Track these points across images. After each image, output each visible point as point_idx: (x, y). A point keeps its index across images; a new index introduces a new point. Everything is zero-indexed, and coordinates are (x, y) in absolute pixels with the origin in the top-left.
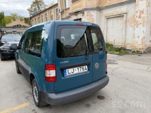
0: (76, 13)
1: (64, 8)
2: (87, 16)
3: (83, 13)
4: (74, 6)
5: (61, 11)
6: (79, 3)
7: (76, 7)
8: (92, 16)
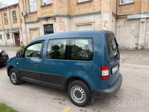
0: (47, 18)
1: (28, 12)
2: (59, 22)
3: (55, 19)
4: (43, 11)
5: (24, 14)
6: (50, 9)
7: (46, 13)
8: (64, 22)
